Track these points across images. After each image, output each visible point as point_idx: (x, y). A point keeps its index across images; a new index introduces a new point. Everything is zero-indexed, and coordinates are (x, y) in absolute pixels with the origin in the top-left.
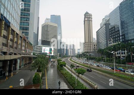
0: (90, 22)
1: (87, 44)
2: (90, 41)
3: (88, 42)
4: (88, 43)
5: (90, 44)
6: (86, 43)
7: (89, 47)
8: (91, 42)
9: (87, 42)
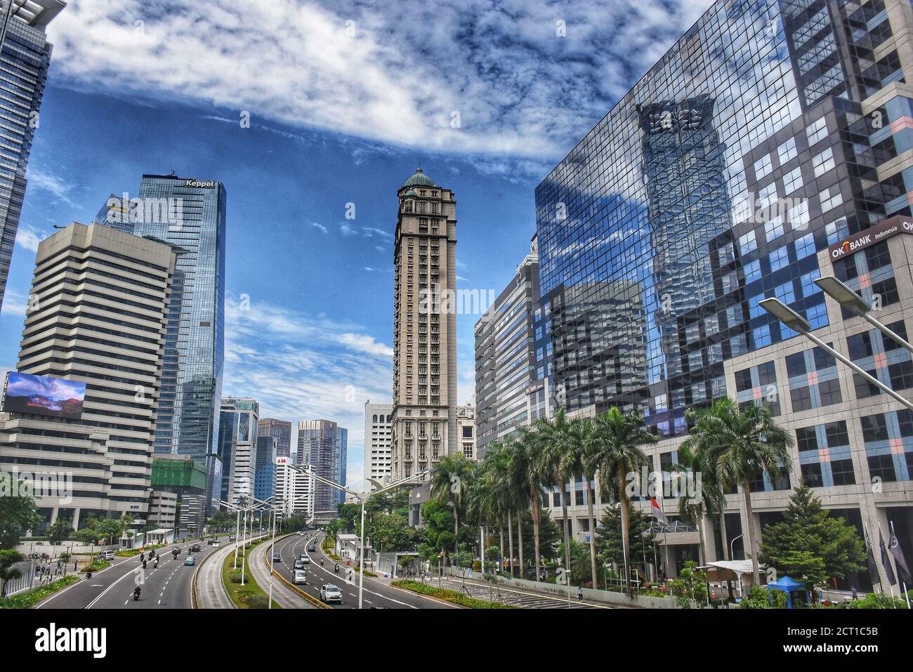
0: (435, 249)
1: (408, 422)
2: (435, 399)
3: (415, 402)
4: (416, 414)
5: (435, 422)
6: (401, 414)
7: (423, 443)
8: (443, 402)
9: (409, 408)
